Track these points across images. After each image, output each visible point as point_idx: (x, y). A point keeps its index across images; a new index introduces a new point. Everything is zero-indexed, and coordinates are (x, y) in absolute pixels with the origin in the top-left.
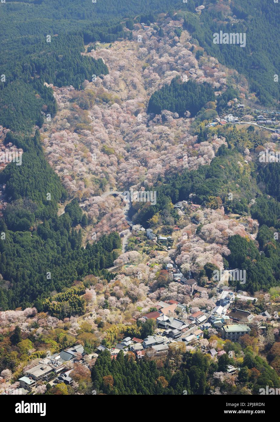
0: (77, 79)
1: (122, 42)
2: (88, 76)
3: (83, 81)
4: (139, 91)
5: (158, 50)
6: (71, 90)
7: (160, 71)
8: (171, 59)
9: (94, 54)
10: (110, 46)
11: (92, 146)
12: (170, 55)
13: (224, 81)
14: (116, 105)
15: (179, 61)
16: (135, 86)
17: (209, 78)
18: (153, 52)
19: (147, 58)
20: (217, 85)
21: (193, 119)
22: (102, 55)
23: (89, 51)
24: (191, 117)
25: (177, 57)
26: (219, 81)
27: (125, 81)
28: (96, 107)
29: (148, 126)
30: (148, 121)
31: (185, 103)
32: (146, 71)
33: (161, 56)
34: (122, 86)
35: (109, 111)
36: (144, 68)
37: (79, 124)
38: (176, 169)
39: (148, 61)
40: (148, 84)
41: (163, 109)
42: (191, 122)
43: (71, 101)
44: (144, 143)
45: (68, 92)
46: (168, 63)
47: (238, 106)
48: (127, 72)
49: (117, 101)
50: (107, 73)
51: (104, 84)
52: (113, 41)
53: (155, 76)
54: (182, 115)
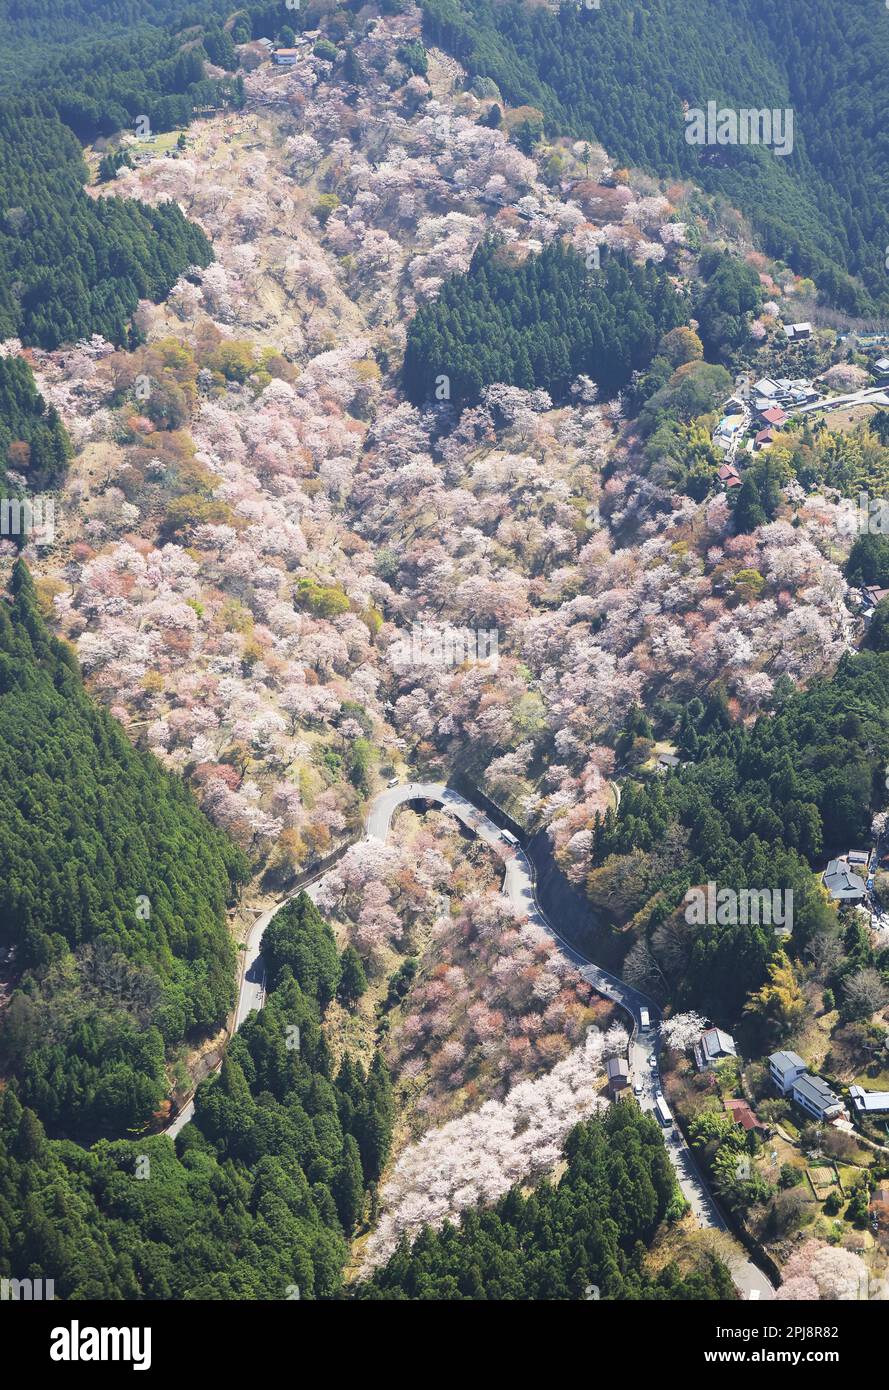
0: (109, 303)
1: (217, 121)
2: (148, 282)
3: (131, 310)
4: (337, 312)
5: (355, 135)
6: (99, 356)
7: (388, 214)
8: (424, 167)
9: (130, 185)
10: (181, 144)
11: (261, 594)
12: (415, 151)
13: (677, 231)
14: (277, 385)
15: (460, 173)
16: (316, 293)
17: (609, 228)
18: (343, 146)
19: (321, 173)
20: (653, 250)
21: (615, 407)
22: (166, 185)
23: (107, 174)
24: (602, 398)
25: (446, 157)
26: (654, 236)
27: (279, 278)
28: (207, 407)
29: (438, 458)
30: (434, 438)
31: (565, 343)
32: (336, 226)
33: (375, 158)
34: (272, 299)
35: (262, 420)
36: (322, 215)
37: (174, 504)
38: (681, 663)
39: (328, 182)
40: (361, 279)
41: (487, 382)
42: (607, 418)
43: (112, 401)
44: (455, 543)
45: (93, 366)
46: (416, 184)
47: (789, 331)
48: (273, 240)
49: (275, 368)
50: (208, 258)
51: (209, 303)
52: (184, 121)
53: (379, 242)
54: (562, 397)
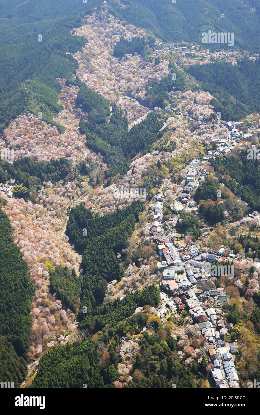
0: (79, 48)
1: (85, 26)
2: (82, 45)
3: (81, 48)
4: (104, 48)
5: (102, 26)
6: (79, 54)
7: (108, 36)
8: (111, 29)
9: (76, 34)
10: (81, 29)
11: (103, 78)
12: (110, 28)
13: (144, 34)
14: (99, 57)
15: (116, 30)
16: (101, 46)
17: (136, 35)
18: (101, 28)
19: (98, 32)
20: (142, 37)
21: (140, 55)
22: (81, 34)
23: (73, 33)
24: (138, 54)
25: (114, 28)
26: (142, 35)
27: (96, 44)
28: (92, 59)
29: (120, 63)
30: (119, 61)
31: (133, 48)
32: (101, 38)
33: (105, 29)
34: (96, 47)
35: (98, 60)
36: (99, 37)
37: (92, 69)
38: (151, 79)
39: (99, 33)
40: (106, 44)
41: (125, 53)
42: (139, 57)
43: (82, 59)
44: (124, 72)
45: (79, 55)
46: (111, 32)
47: (159, 44)
48: (95, 40)
49: (98, 55)
50: (88, 42)
51: (89, 48)
52: (81, 26)
53: (107, 39)
54: (133, 55)
